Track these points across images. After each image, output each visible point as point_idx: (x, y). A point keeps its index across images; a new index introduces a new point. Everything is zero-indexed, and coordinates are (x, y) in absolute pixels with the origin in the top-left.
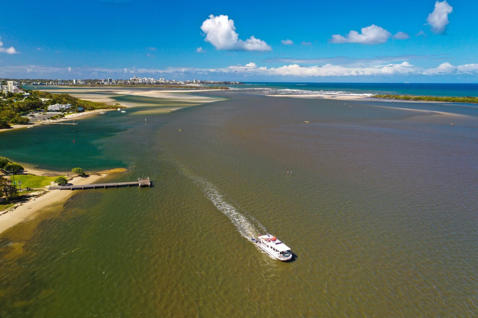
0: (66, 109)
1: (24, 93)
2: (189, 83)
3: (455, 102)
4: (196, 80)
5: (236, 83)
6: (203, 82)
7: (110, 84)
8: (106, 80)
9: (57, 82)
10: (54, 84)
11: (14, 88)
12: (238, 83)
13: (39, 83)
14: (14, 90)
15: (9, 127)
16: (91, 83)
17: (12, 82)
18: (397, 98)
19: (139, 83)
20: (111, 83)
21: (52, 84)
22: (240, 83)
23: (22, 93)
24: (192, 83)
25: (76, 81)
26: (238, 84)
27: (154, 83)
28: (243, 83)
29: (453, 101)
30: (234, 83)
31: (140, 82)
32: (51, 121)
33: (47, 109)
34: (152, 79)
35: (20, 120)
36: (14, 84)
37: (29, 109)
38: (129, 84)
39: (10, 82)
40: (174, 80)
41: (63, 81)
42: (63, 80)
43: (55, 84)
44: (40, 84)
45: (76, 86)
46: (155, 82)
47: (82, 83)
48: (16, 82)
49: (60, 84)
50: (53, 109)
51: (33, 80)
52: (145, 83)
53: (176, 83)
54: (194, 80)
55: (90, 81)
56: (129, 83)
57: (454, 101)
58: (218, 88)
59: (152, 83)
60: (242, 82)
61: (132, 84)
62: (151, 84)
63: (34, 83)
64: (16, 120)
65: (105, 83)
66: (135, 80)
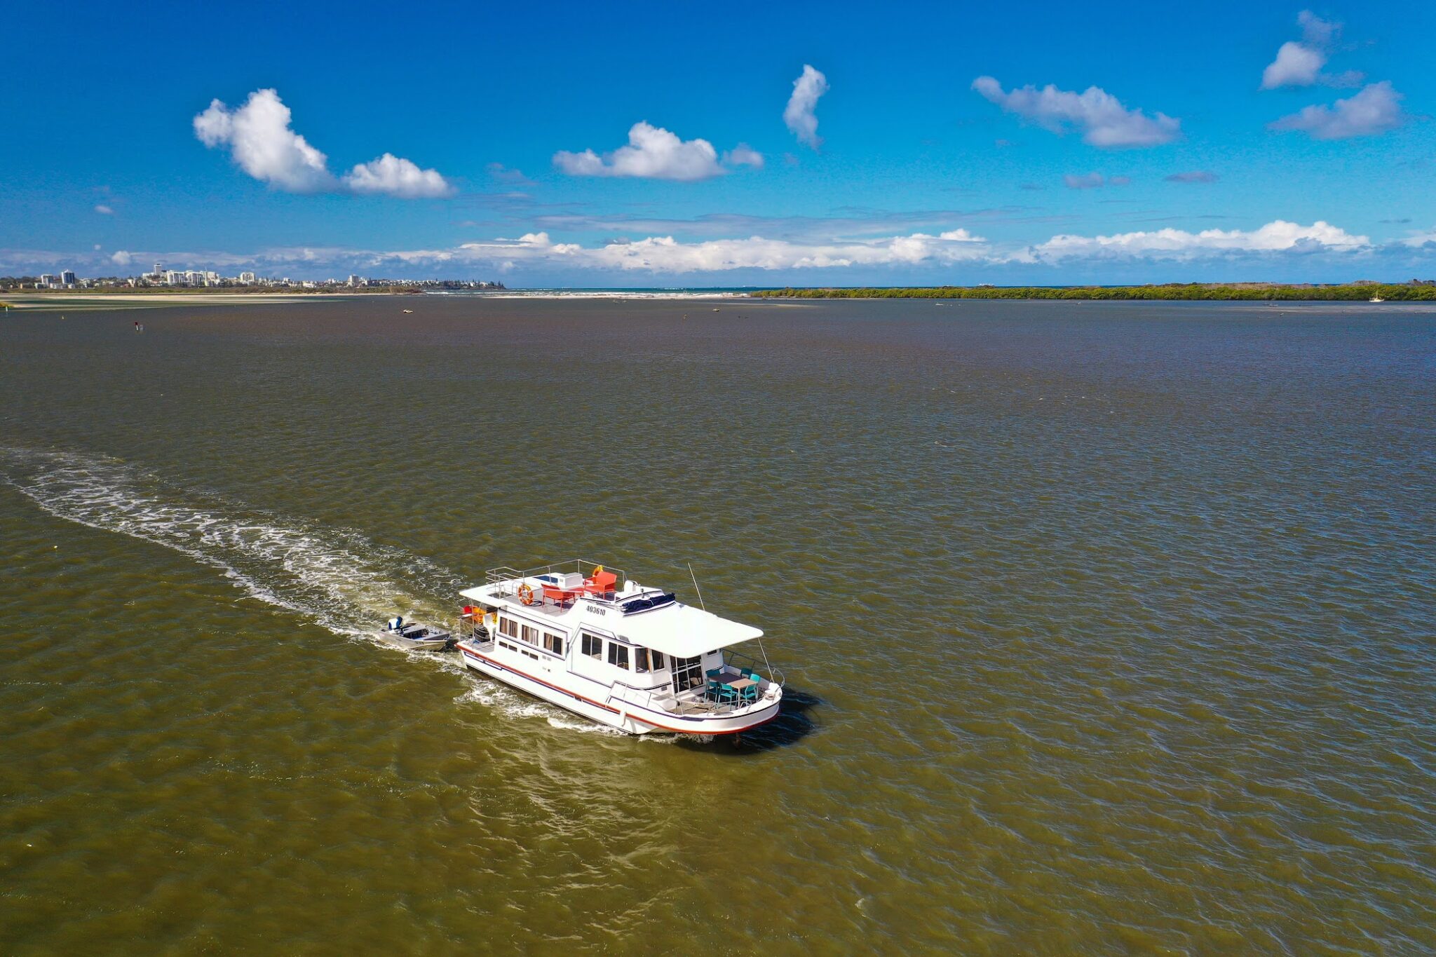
5: (479, 286)
6: (377, 285)
7: (67, 287)
8: (52, 278)
12: (484, 283)
19: (165, 285)
20: (70, 286)
26: (487, 287)
30: (472, 284)
31: (169, 281)
34: (211, 274)
38: (130, 287)
46: (217, 281)
52: (185, 285)
56: (133, 285)
58: (387, 290)
61: (140, 287)
65: (54, 286)
66: (156, 278)
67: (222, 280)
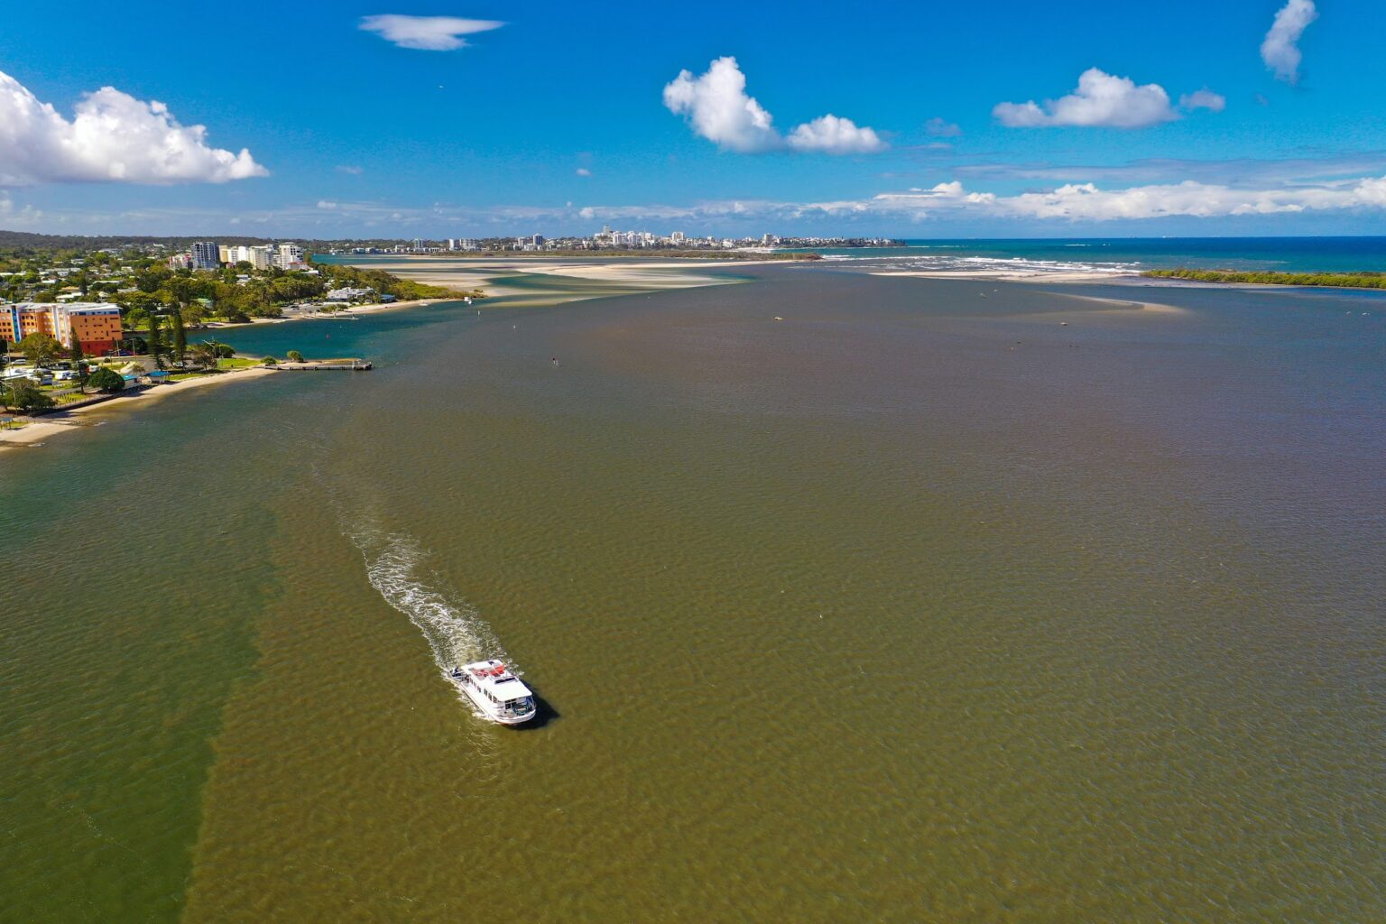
0: (359, 297)
1: (308, 270)
2: (749, 244)
3: (1319, 286)
4: (769, 237)
5: (882, 244)
6: (788, 243)
7: (536, 249)
8: (526, 242)
9: (411, 245)
10: (402, 250)
11: (291, 259)
12: (887, 241)
13: (368, 249)
14: (291, 264)
15: (248, 320)
16: (493, 248)
17: (288, 247)
18: (1193, 277)
19: (611, 247)
20: (539, 248)
21: (399, 252)
22: (895, 242)
23: (304, 271)
24: (758, 244)
25: (456, 243)
26: (889, 245)
27: (648, 245)
28: (903, 242)
29: (1295, 283)
30: (875, 242)
31: (614, 242)
32: (322, 314)
33: (324, 297)
34: (648, 235)
35: (266, 312)
36: (293, 252)
37: (295, 298)
38: (584, 248)
39: (284, 247)
40: (710, 238)
41: (426, 244)
42: (424, 242)
43: (406, 250)
44: (372, 252)
45: (457, 255)
46: (653, 242)
47: (470, 247)
48: (296, 247)
49: (417, 250)
50: (336, 297)
51: (360, 242)
52: (626, 247)
53: (709, 245)
54: (765, 237)
55: (487, 242)
56: (585, 246)
57: (1317, 284)
58: (791, 257)
59: (643, 245)
60: (901, 241)
61: (591, 249)
62: (640, 247)
63: (358, 249)
64: (261, 311)
65: (526, 248)
66: (603, 238)
67: (657, 240)
